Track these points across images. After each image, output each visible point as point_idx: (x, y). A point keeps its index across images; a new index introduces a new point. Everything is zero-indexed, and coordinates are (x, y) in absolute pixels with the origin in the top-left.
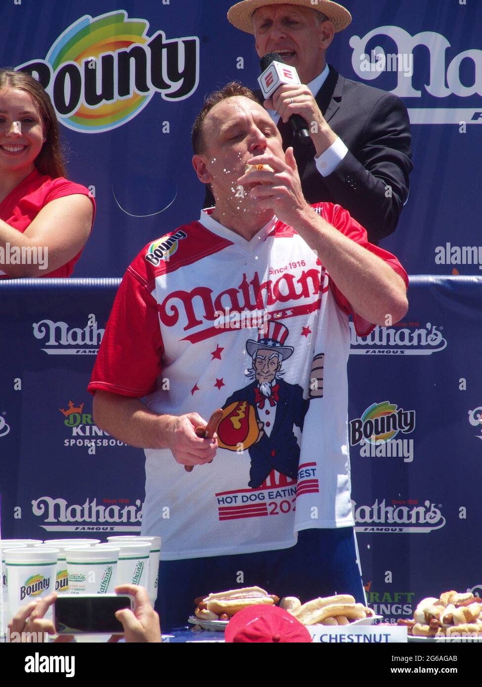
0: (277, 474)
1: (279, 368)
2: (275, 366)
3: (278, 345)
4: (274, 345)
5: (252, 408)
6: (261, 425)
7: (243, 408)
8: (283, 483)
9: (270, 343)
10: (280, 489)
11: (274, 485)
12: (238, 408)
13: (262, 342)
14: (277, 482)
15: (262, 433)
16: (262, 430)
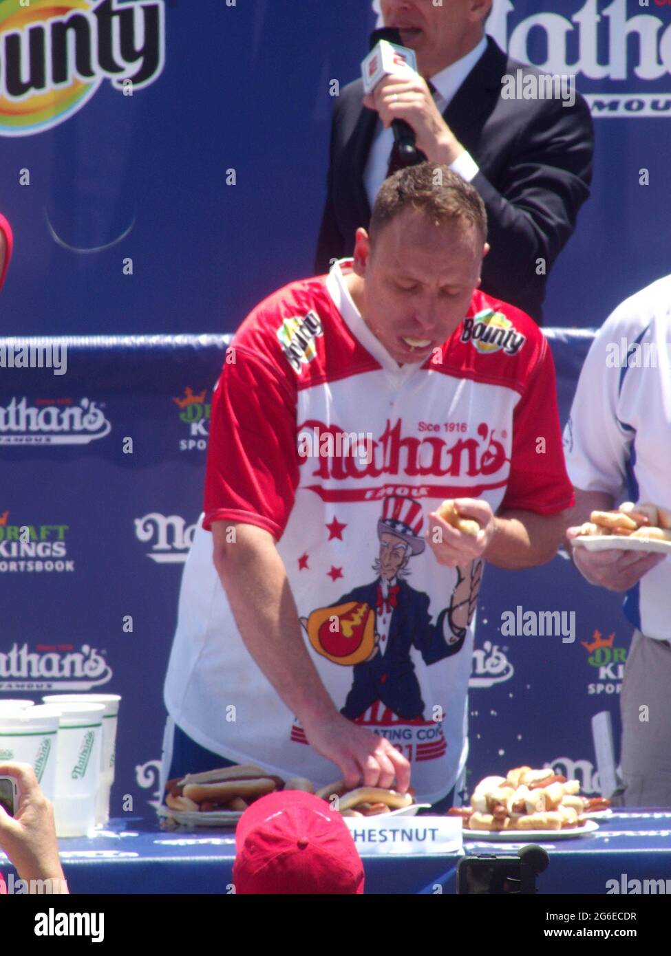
0: (382, 708)
1: (404, 564)
2: (399, 561)
3: (409, 533)
4: (404, 532)
5: (372, 613)
6: (377, 638)
7: (362, 611)
8: (387, 721)
9: (399, 528)
10: (380, 728)
11: (373, 721)
12: (354, 611)
13: (388, 523)
14: (379, 717)
15: (376, 649)
16: (377, 645)
